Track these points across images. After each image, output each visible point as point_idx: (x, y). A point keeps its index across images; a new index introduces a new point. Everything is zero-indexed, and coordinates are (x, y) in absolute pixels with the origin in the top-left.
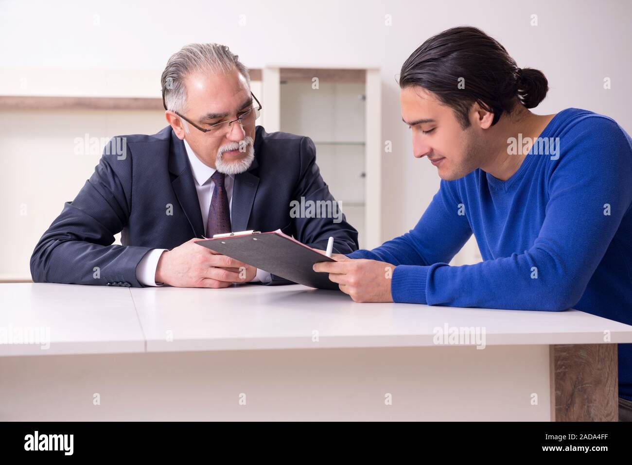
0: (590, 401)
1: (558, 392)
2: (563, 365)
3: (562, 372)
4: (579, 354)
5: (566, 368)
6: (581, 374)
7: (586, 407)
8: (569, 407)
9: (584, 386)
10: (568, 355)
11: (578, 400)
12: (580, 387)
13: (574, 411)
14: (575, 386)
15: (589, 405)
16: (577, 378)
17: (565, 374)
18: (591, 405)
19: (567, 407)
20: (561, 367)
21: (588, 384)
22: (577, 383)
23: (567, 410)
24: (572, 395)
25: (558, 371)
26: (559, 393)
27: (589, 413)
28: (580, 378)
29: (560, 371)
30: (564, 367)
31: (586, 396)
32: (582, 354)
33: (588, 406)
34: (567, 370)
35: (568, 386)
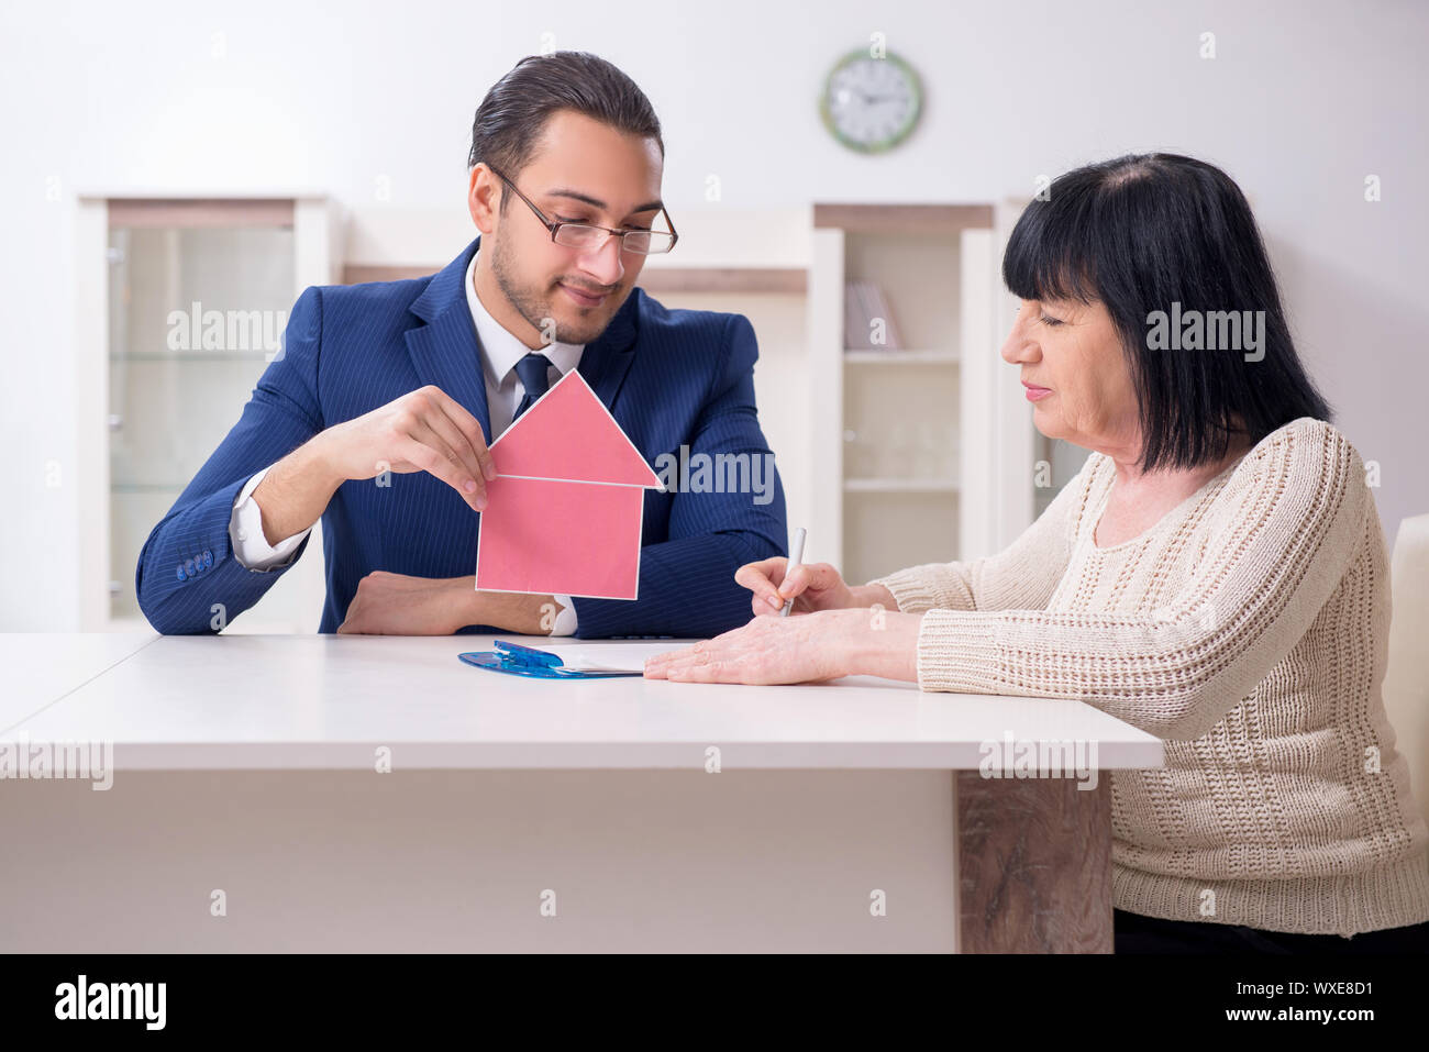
0: (1044, 904)
1: (967, 881)
2: (978, 820)
3: (975, 835)
4: (1018, 793)
5: (986, 826)
6: (1023, 839)
7: (1034, 916)
8: (993, 917)
9: (1030, 868)
10: (990, 796)
11: (1014, 902)
12: (1020, 871)
13: (1005, 926)
14: (1007, 869)
15: (1042, 913)
16: (1014, 849)
17: (983, 840)
18: (1047, 912)
19: (989, 917)
20: (973, 823)
21: (1038, 864)
22: (1013, 860)
23: (989, 924)
24: (1001, 889)
25: (967, 833)
26: (971, 884)
27: (1041, 931)
28: (1020, 851)
29: (972, 833)
30: (981, 824)
31: (1034, 893)
32: (1025, 794)
33: (1039, 916)
34: (988, 830)
35: (992, 868)
